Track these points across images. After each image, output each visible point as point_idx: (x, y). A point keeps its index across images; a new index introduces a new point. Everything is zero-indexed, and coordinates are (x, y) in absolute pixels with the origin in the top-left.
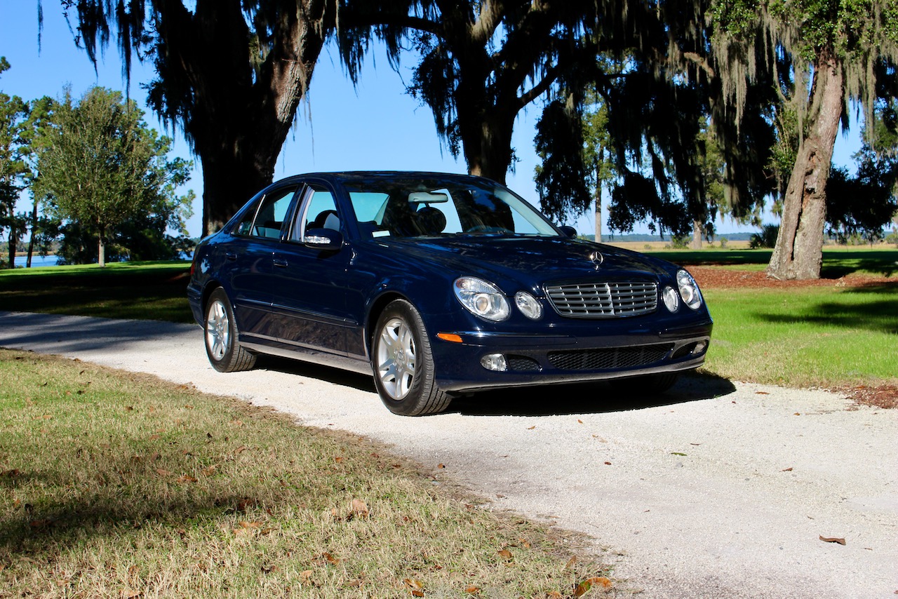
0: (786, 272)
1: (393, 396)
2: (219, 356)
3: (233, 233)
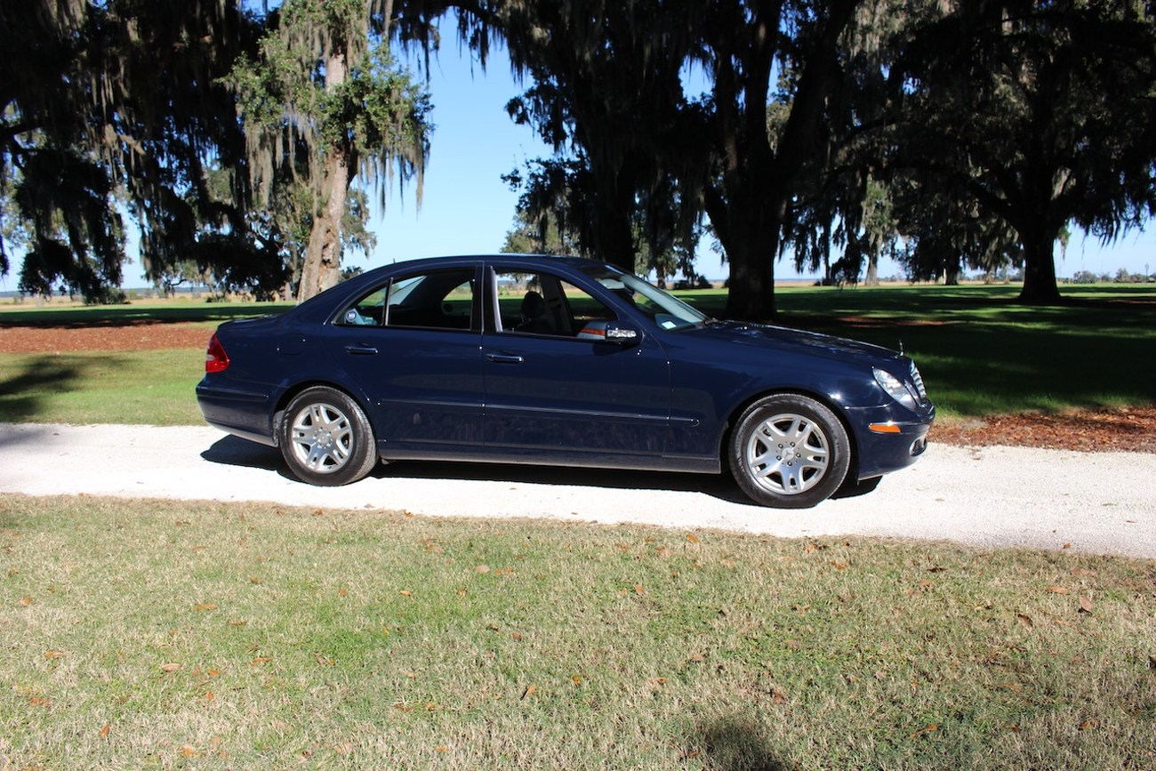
1: (782, 491)
2: (322, 468)
3: (333, 322)
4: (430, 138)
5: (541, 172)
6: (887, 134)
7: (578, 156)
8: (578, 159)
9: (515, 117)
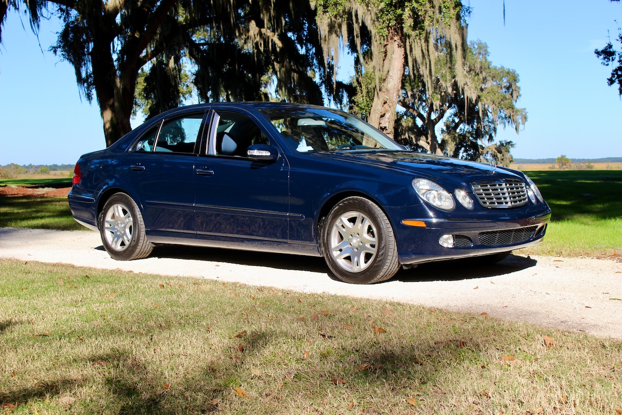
1: (351, 269)
3: (130, 150)
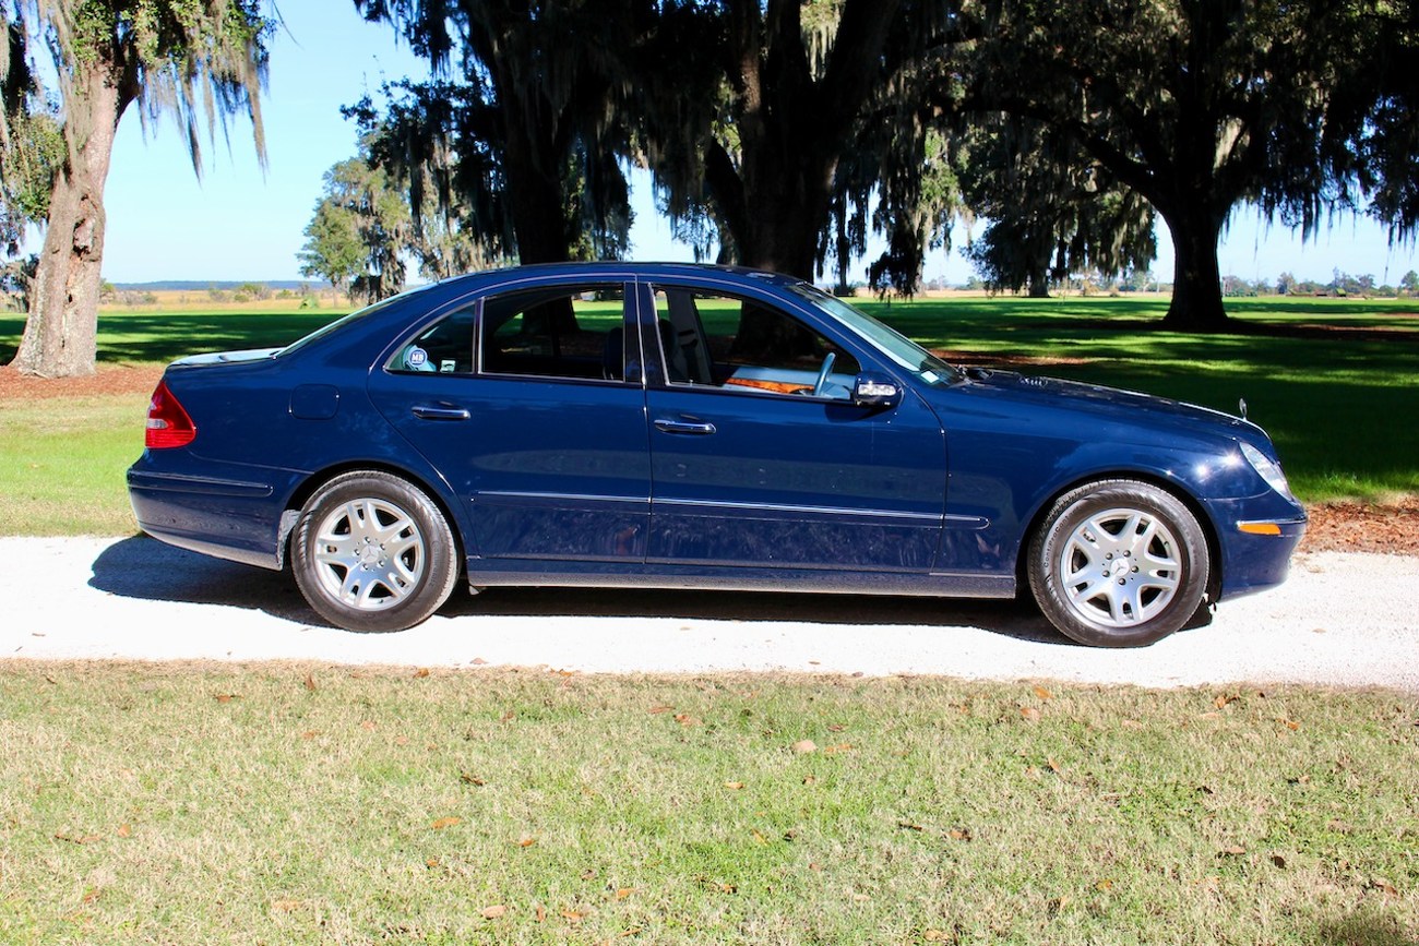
0: (55, 366)
1: (1111, 623)
2: (368, 604)
3: (386, 367)
4: (266, 43)
5: (410, 104)
6: (961, 57)
7: (468, 78)
8: (470, 84)
9: (364, 9)
